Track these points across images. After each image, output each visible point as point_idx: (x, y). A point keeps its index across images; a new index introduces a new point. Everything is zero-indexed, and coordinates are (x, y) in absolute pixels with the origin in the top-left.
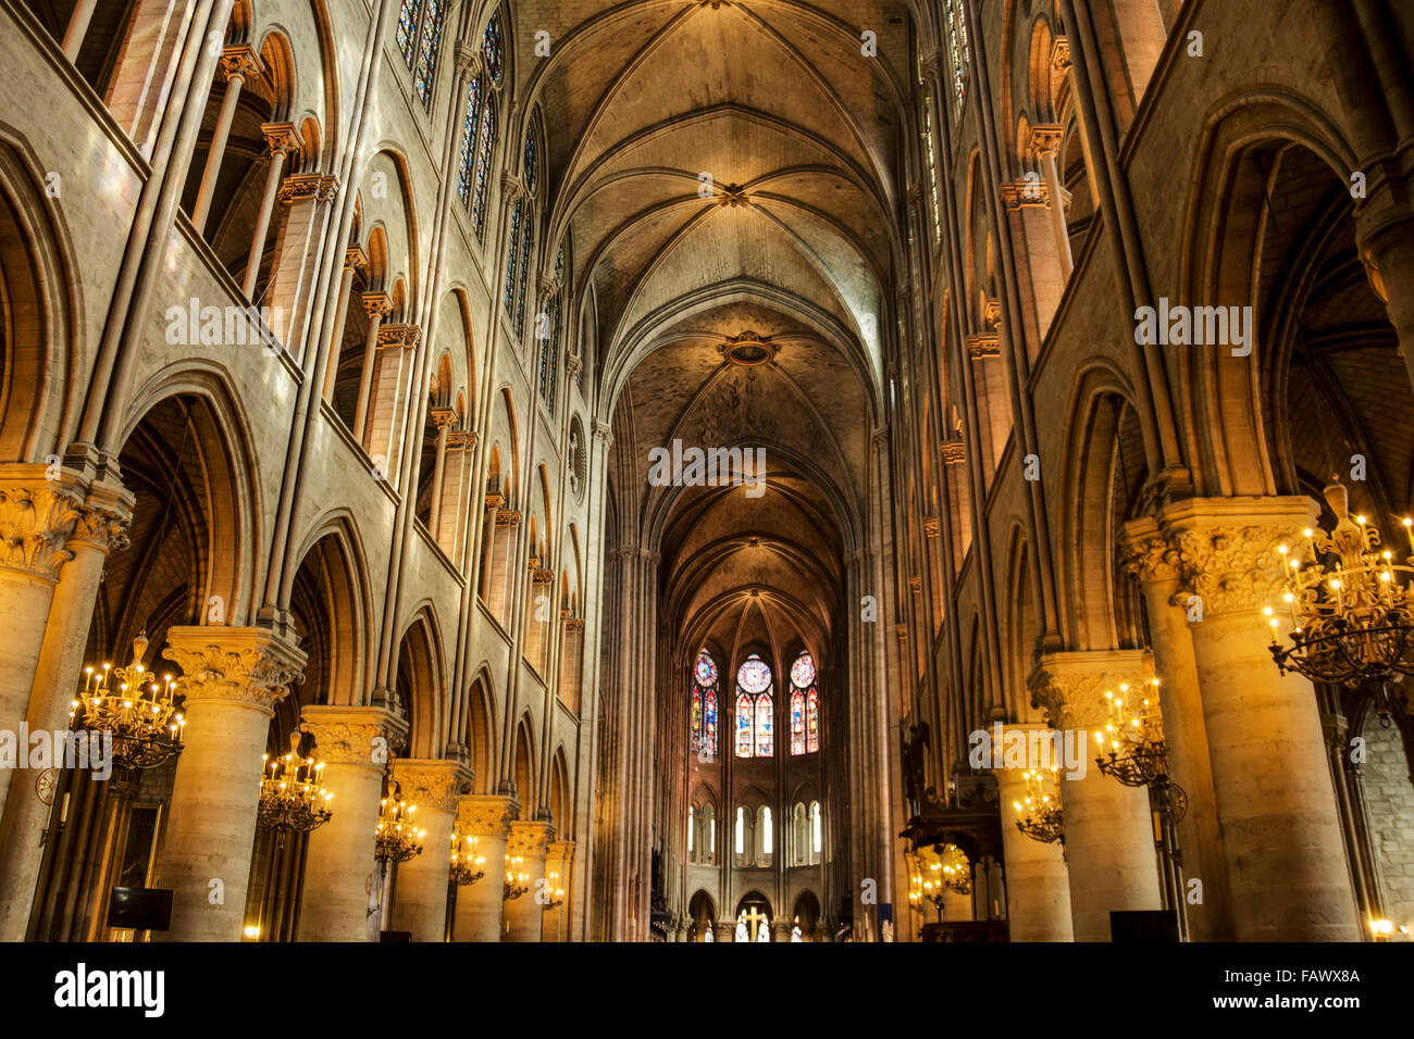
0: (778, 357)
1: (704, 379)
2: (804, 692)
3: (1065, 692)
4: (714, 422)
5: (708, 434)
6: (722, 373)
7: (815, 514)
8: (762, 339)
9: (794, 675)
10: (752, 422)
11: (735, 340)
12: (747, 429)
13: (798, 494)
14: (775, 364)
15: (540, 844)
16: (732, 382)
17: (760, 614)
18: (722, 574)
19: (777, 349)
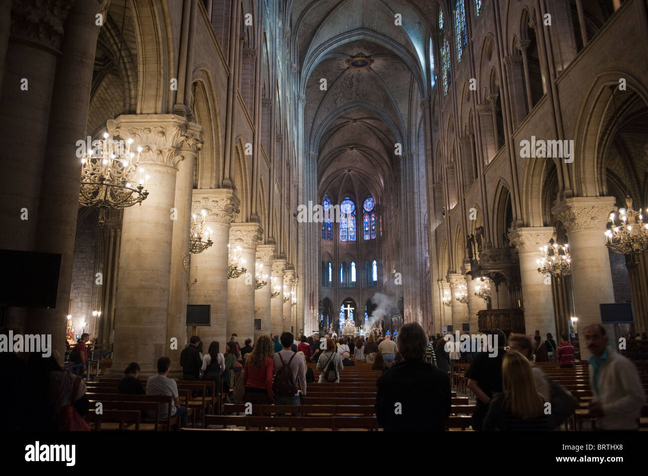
0: (373, 66)
1: (338, 75)
2: (369, 214)
3: (576, 214)
4: (341, 95)
5: (339, 100)
6: (347, 72)
7: (382, 136)
8: (366, 57)
9: (365, 206)
10: (358, 95)
11: (354, 57)
12: (356, 98)
13: (375, 127)
14: (370, 68)
15: (290, 280)
16: (350, 77)
17: (351, 179)
18: (337, 162)
19: (372, 61)
